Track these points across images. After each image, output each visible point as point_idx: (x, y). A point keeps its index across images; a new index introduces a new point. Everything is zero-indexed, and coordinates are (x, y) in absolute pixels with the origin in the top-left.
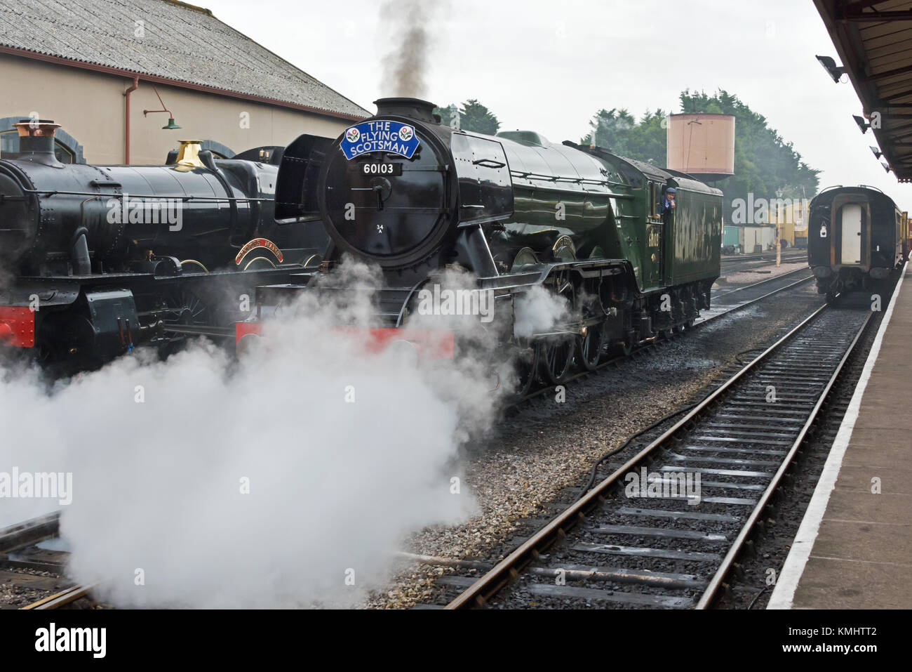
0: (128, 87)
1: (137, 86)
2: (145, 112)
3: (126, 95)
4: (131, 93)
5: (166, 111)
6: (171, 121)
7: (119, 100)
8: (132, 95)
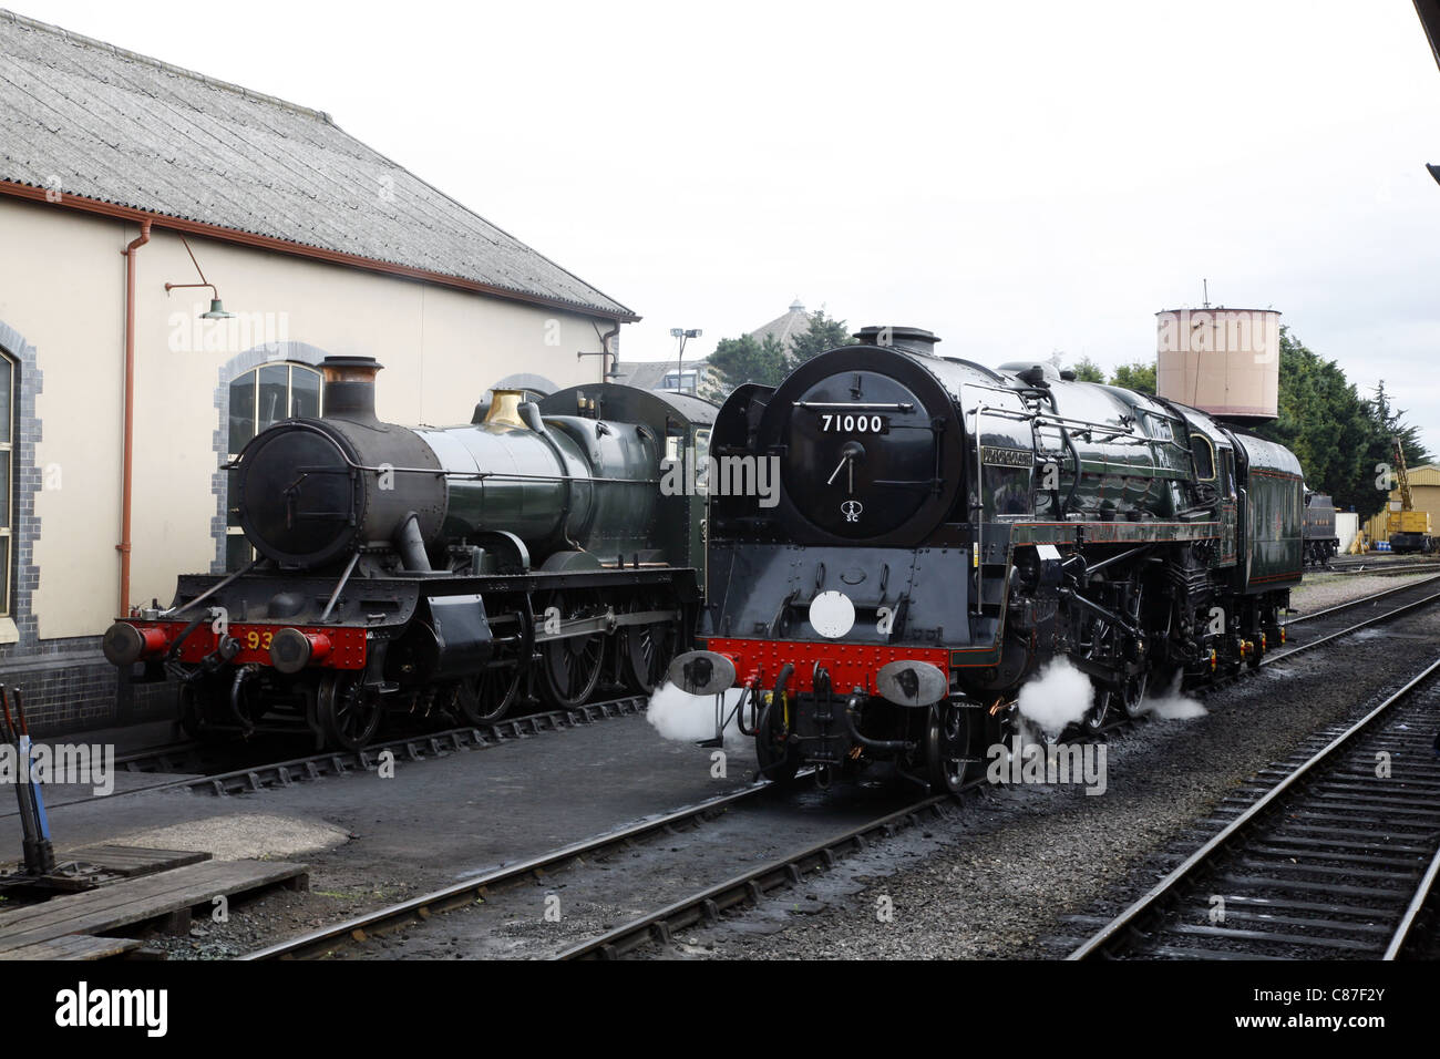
0: (132, 237)
1: (148, 236)
2: (168, 287)
3: (127, 253)
4: (137, 250)
5: (206, 285)
6: (215, 304)
7: (117, 262)
8: (140, 253)
